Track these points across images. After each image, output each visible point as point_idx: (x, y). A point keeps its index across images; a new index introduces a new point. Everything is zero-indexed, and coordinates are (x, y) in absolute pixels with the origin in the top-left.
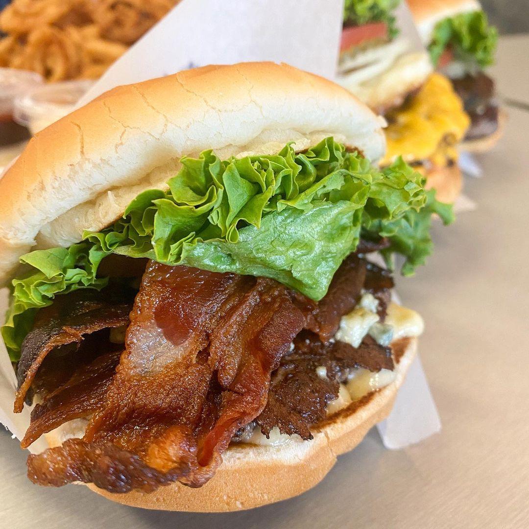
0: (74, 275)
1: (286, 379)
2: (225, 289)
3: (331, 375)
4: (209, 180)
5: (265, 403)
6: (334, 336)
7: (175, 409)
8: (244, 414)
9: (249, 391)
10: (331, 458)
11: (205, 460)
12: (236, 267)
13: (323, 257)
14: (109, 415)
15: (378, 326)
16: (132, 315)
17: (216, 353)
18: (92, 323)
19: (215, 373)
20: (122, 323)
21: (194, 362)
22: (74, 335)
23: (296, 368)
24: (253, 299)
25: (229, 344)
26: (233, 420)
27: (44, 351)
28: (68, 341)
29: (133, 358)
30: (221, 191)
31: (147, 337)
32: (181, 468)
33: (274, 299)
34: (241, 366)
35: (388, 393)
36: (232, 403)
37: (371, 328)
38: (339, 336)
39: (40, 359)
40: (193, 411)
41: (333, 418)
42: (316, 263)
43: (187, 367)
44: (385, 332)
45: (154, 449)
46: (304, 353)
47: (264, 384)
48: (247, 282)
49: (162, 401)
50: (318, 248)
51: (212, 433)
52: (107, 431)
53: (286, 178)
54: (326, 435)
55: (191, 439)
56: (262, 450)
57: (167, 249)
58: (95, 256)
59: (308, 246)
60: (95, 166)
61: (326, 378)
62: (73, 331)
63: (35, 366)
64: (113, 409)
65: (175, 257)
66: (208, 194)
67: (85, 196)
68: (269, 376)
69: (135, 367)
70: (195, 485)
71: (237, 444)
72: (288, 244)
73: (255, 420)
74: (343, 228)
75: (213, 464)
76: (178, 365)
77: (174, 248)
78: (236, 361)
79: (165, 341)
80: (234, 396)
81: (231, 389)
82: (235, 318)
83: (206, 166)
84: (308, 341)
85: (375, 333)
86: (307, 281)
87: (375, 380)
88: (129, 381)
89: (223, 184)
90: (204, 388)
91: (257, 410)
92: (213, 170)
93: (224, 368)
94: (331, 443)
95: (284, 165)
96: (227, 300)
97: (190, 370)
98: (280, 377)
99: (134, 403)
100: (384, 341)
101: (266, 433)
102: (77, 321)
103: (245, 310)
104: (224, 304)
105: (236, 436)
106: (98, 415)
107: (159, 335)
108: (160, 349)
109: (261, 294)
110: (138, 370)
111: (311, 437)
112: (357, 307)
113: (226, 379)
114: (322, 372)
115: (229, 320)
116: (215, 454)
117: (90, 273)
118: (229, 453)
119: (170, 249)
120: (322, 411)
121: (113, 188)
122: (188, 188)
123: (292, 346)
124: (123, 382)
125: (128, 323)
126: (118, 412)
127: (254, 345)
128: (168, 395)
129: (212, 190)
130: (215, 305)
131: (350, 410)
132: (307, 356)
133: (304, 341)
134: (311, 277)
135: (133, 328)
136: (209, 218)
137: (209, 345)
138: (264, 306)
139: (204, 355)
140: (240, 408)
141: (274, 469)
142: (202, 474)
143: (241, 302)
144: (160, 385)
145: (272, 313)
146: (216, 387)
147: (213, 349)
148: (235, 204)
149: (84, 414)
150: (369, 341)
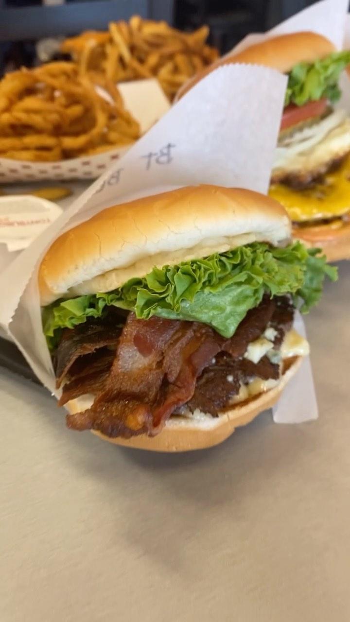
0: (90, 311)
1: (207, 382)
2: (175, 327)
3: (236, 381)
4: (168, 281)
5: (192, 393)
6: (242, 355)
7: (143, 393)
8: (179, 400)
9: (184, 387)
10: (230, 430)
11: (156, 424)
12: (181, 317)
13: (232, 314)
14: (106, 394)
15: (273, 351)
16: (121, 338)
17: (166, 364)
18: (99, 342)
19: (166, 375)
20: (115, 343)
21: (154, 367)
22: (90, 350)
23: (215, 375)
24: (190, 334)
25: (174, 359)
26: (174, 403)
27: (74, 358)
28: (87, 352)
29: (120, 363)
30: (173, 286)
31: (129, 351)
32: (144, 429)
33: (202, 335)
34: (181, 372)
35: (271, 394)
36: (174, 392)
37: (268, 352)
38: (246, 355)
39: (71, 363)
40: (152, 394)
41: (234, 406)
42: (227, 318)
43: (150, 370)
44: (275, 355)
45: (131, 418)
46: (222, 365)
47: (193, 383)
48: (187, 325)
49: (136, 389)
50: (228, 309)
51: (161, 409)
52: (106, 402)
53: (210, 275)
54: (228, 416)
55: (150, 412)
56: (189, 421)
57: (142, 312)
58: (101, 304)
59: (222, 310)
60: (107, 260)
61: (233, 383)
62: (89, 347)
63: (69, 365)
64: (109, 390)
65: (146, 316)
66: (166, 287)
67: (100, 273)
68: (195, 379)
69: (121, 368)
70: (151, 436)
71: (176, 415)
72: (211, 307)
73: (187, 403)
74: (247, 297)
75: (160, 426)
76: (145, 369)
77: (146, 312)
78: (178, 369)
79: (138, 354)
80: (176, 388)
81: (174, 384)
82: (179, 345)
83: (166, 274)
84: (225, 358)
85: (270, 355)
86: (221, 328)
87: (265, 385)
88: (118, 375)
89: (174, 282)
90: (159, 382)
91: (187, 398)
92: (169, 275)
93: (171, 371)
94: (230, 421)
95: (211, 267)
96: (174, 334)
97: (152, 372)
98: (203, 380)
99: (120, 389)
100: (274, 360)
101: (192, 411)
102: (91, 340)
103: (184, 341)
104: (172, 336)
105: (175, 411)
106: (100, 394)
107: (135, 350)
108: (136, 359)
109: (195, 331)
110: (123, 370)
111: (217, 416)
112: (262, 336)
113: (172, 378)
114: (230, 379)
115: (175, 345)
116: (162, 422)
117: (98, 311)
118: (170, 421)
119: (143, 312)
120: (227, 401)
121: (115, 270)
122: (156, 281)
123: (214, 361)
124: (115, 376)
125: (118, 342)
126: (112, 393)
127: (189, 361)
128: (139, 385)
129: (169, 285)
130: (168, 336)
131: (245, 403)
132: (223, 368)
133: (223, 357)
134: (224, 325)
135: (121, 346)
136: (166, 299)
137: (163, 358)
138: (196, 339)
139: (160, 364)
140: (178, 395)
141: (195, 433)
142: (155, 431)
143: (183, 336)
144: (135, 380)
145: (200, 344)
146: (165, 383)
147: (165, 361)
148: (179, 291)
149: (93, 391)
150: (265, 360)
